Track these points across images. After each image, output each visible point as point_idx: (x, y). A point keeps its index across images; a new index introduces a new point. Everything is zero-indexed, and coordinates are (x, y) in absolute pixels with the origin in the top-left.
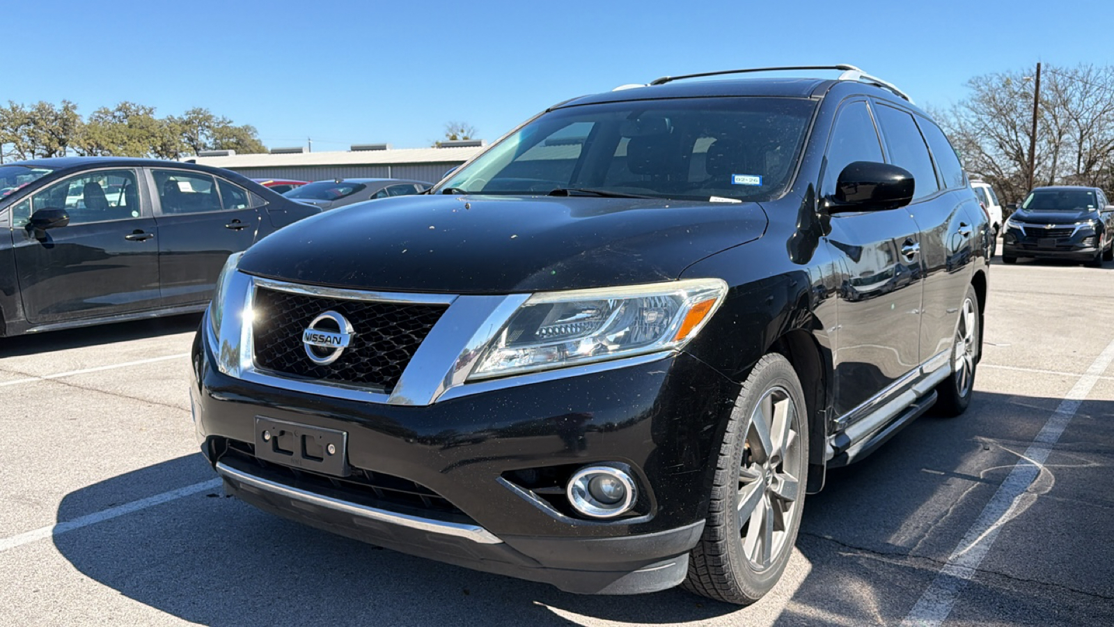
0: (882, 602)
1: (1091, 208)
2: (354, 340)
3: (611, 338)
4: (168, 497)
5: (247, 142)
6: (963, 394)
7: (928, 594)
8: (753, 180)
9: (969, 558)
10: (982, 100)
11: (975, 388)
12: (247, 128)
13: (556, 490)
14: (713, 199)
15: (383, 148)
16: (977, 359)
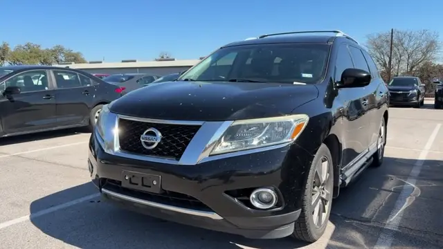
0: (365, 240)
1: (415, 85)
2: (162, 139)
3: (264, 138)
4: (74, 202)
5: (79, 59)
6: (380, 158)
7: (382, 236)
8: (310, 76)
9: (395, 222)
10: (370, 43)
11: (384, 156)
12: (78, 53)
13: (246, 198)
14: (295, 83)
15: (135, 61)
16: (384, 144)
